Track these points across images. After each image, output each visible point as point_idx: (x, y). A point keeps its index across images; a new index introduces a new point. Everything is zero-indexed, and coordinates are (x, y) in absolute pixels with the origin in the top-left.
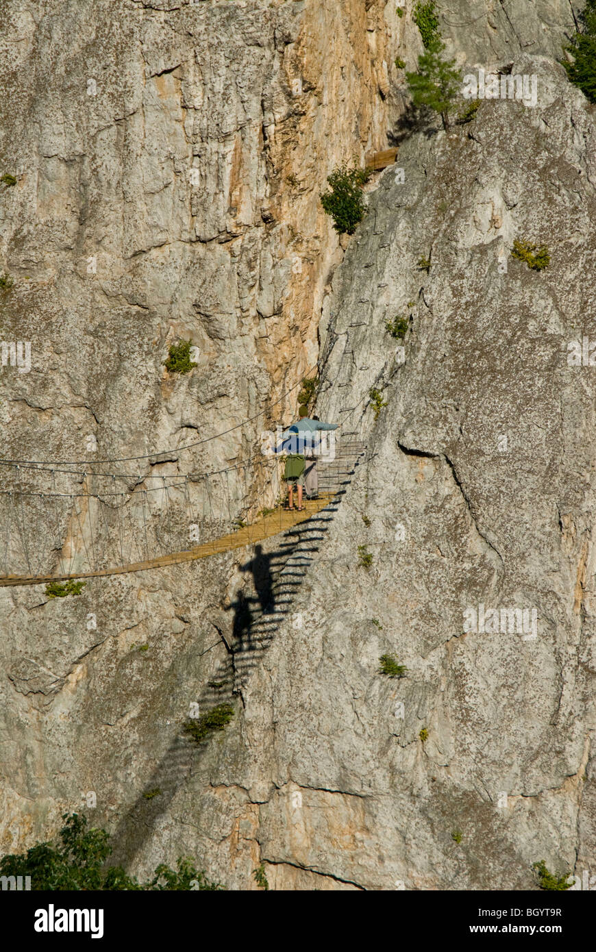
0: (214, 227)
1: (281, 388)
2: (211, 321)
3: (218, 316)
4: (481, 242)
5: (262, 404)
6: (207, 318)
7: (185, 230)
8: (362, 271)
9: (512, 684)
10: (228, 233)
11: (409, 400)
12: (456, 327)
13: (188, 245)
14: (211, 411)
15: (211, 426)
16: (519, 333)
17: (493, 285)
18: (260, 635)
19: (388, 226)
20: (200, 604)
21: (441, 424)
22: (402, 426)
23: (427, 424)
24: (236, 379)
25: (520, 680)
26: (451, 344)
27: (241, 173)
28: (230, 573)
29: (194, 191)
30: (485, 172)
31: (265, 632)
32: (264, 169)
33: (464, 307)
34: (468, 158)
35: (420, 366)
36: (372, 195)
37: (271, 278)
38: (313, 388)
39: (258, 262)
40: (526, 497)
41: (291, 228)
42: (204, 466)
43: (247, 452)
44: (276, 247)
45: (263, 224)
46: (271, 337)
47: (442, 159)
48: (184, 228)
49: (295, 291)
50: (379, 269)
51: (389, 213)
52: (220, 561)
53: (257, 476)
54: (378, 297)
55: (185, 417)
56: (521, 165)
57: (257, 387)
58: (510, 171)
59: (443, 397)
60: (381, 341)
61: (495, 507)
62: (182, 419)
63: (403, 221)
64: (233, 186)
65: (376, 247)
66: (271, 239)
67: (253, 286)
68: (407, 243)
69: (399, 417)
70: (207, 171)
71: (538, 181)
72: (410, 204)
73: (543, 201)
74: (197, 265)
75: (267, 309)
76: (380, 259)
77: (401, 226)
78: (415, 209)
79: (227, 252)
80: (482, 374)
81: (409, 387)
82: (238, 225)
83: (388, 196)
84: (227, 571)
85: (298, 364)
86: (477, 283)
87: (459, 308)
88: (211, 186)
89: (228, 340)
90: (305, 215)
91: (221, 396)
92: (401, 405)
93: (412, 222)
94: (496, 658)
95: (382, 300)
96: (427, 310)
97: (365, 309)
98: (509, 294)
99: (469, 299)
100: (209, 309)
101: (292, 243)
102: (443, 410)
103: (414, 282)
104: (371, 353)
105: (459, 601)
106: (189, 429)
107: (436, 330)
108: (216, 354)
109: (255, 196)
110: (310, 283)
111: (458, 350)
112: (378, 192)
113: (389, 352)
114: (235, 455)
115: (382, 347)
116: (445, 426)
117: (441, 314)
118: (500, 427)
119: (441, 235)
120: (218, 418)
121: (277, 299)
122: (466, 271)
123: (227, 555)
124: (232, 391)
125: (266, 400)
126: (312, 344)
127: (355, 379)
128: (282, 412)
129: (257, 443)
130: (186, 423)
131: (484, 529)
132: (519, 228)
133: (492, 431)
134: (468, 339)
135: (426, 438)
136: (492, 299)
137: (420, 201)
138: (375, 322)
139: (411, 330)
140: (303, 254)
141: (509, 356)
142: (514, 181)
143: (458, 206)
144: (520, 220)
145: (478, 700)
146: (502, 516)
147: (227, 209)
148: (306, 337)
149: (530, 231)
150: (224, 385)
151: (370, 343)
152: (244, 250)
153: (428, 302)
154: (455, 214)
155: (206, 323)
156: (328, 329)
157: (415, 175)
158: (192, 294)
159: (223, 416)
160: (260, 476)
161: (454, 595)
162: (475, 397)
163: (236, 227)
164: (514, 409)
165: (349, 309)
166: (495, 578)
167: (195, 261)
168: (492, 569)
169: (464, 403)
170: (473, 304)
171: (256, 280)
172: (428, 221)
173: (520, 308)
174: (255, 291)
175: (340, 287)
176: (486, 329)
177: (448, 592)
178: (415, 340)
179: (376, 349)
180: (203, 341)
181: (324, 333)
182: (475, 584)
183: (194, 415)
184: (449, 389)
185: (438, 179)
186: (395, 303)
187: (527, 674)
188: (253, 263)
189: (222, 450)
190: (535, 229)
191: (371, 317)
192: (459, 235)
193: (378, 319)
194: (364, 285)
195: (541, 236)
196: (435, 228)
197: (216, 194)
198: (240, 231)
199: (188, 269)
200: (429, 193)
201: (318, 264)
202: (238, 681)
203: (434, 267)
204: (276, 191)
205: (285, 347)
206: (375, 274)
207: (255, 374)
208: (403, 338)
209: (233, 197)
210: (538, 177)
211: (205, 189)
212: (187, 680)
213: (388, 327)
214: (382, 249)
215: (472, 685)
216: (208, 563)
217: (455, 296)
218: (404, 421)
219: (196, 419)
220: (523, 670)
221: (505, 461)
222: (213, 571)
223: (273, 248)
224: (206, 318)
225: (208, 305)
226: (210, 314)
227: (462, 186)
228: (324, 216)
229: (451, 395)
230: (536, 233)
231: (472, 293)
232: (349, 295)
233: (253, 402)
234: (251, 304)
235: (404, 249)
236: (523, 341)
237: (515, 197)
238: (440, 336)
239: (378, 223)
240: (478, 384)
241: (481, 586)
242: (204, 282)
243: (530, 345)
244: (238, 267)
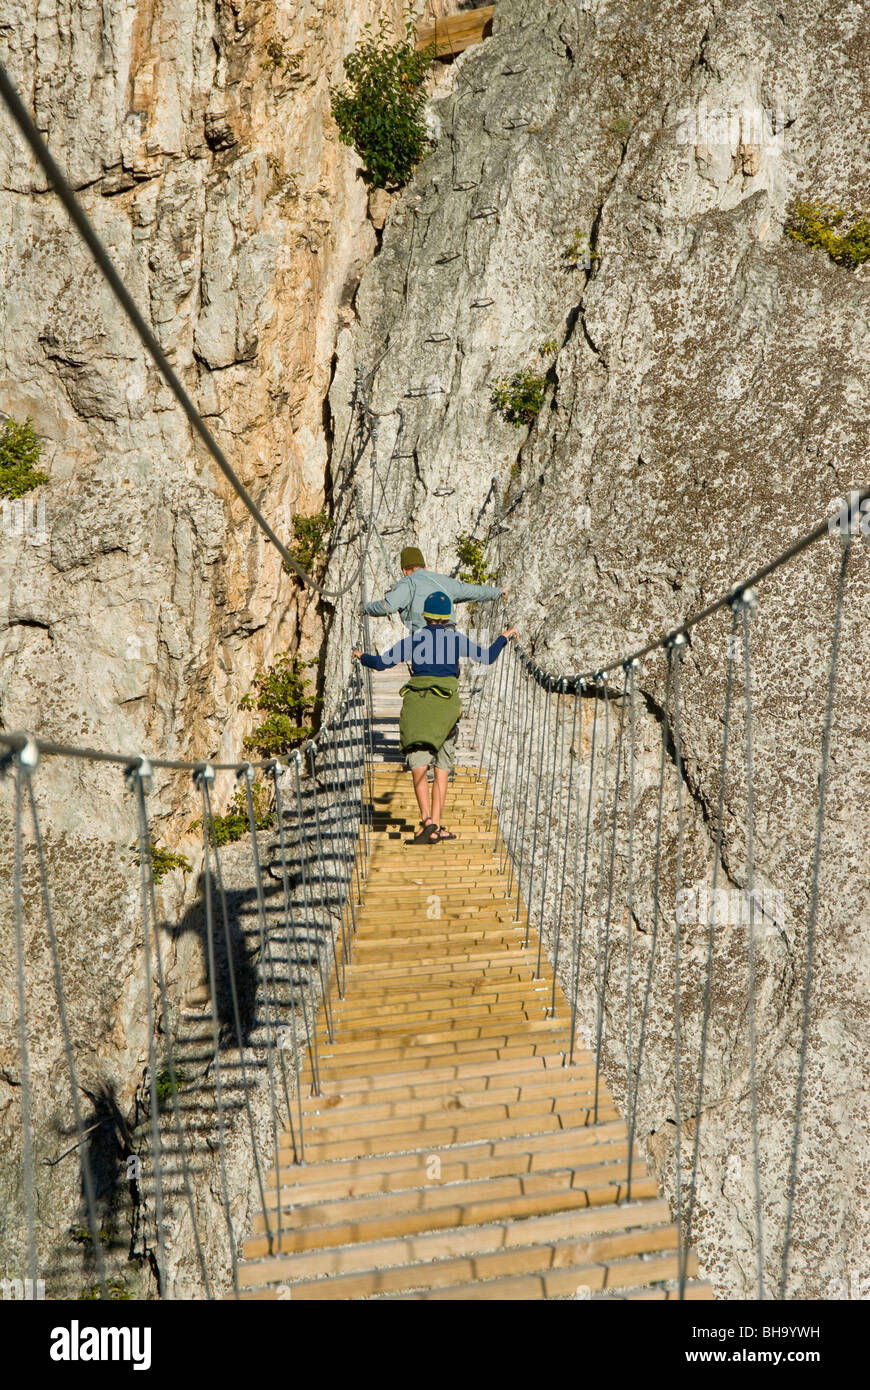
0: (93, 156)
1: (249, 534)
2: (83, 376)
3: (103, 366)
4: (711, 205)
5: (208, 572)
6: (73, 369)
7: (21, 165)
8: (431, 271)
9: (815, 1240)
10: (125, 170)
11: (554, 564)
12: (665, 397)
13: (27, 199)
14: (82, 587)
15: (84, 621)
16: (823, 410)
17: (752, 300)
18: (204, 1117)
19: (489, 169)
20: (52, 1042)
21: (635, 621)
22: (537, 625)
23: (601, 620)
24: (144, 512)
25: (833, 1230)
26: (655, 437)
27: (156, 31)
28: (125, 968)
29: (43, 71)
30: (724, 45)
31: (214, 1109)
32: (211, 23)
33: (682, 352)
34: (675, 18)
35: (578, 488)
36: (442, 108)
37: (230, 278)
38: (318, 539)
39: (198, 239)
40: (849, 793)
41: (274, 163)
42: (64, 716)
43: (171, 683)
44: (242, 205)
45: (206, 153)
46: (226, 416)
47: (611, 20)
48: (18, 159)
49: (283, 311)
50: (472, 267)
51: (487, 142)
52: (102, 939)
53: (191, 740)
54: (471, 331)
55: (20, 601)
56: (802, 32)
57: (195, 531)
58: (781, 45)
59: (639, 557)
60: (481, 430)
61: (773, 816)
62: (12, 605)
63: (527, 158)
64: (139, 62)
65: (461, 217)
66: (230, 185)
67: (185, 296)
68: (536, 209)
69: (531, 605)
70: (76, 24)
71: (846, 66)
72: (539, 122)
73: (858, 112)
74: (51, 246)
75: (219, 350)
76: (474, 245)
77: (522, 167)
78: (553, 132)
79: (124, 215)
80: (738, 504)
81: (553, 535)
82: (151, 152)
83: (483, 107)
84: (120, 964)
85: (285, 481)
86: (711, 298)
87: (670, 354)
88: (85, 59)
89: (123, 422)
90: (302, 139)
91: (108, 550)
92: (535, 577)
93: (548, 159)
94: (774, 1176)
95: (481, 338)
96: (593, 357)
97: (442, 356)
98: (793, 321)
99: (692, 334)
100: (79, 348)
101: (277, 198)
102: (640, 589)
103: (554, 296)
104: (459, 457)
105: (684, 1038)
106: (28, 630)
107: (617, 403)
108: (95, 455)
109: (188, 86)
110: (311, 295)
111: (673, 450)
112: (456, 99)
113: (500, 456)
114: (141, 690)
115: (486, 444)
116: (646, 624)
117: (629, 366)
118: (784, 628)
119: (619, 189)
120: (101, 603)
121: (244, 325)
122: (684, 269)
123: (119, 926)
124: (136, 541)
125: (216, 561)
126: (311, 438)
127: (422, 516)
128: (250, 592)
129: (193, 662)
130: (22, 613)
131: (743, 867)
132: (800, 176)
133: (764, 638)
134: (696, 423)
135: (600, 654)
136: (750, 333)
137: (561, 113)
138: (467, 386)
139: (554, 405)
140: (300, 227)
141: (801, 464)
142: (792, 64)
143: (657, 123)
144: (800, 157)
145: (728, 1276)
146: (789, 837)
147: (123, 114)
148: (301, 420)
149: (828, 183)
150: (117, 526)
151: (457, 434)
152: (163, 209)
153: (597, 340)
154: (653, 141)
155: (70, 382)
156: (352, 404)
157: (542, 60)
158: (37, 313)
159: (114, 599)
160: (198, 739)
161: (670, 1024)
162: (723, 557)
163: (147, 156)
164: (820, 586)
165: (402, 357)
166: (769, 984)
167: (45, 237)
168: (763, 962)
169: (695, 571)
170: (703, 344)
171: (192, 282)
172: (585, 158)
173: (821, 353)
174: (190, 306)
175: (377, 310)
176: (739, 403)
177: (655, 1016)
178: (564, 427)
179: (471, 447)
180: (63, 425)
181: (343, 414)
182: (723, 998)
183: (41, 596)
184: (655, 540)
185: (602, 67)
186: (513, 344)
187: (850, 1217)
188: (187, 243)
189: (108, 677)
190: (839, 179)
191: (458, 374)
192: (666, 186)
193: (473, 379)
194: (438, 302)
195: (852, 194)
196: (602, 173)
197: (97, 78)
198: (154, 165)
199: (27, 256)
200: (583, 96)
201: (326, 254)
202: (145, 1229)
203: (606, 261)
204: (240, 75)
205: (261, 440)
206: (463, 277)
207: (192, 501)
208: (532, 425)
209: (137, 86)
210: (843, 59)
211: (70, 66)
212: (18, 1225)
213: (497, 401)
214: (479, 222)
215: (715, 1240)
216: (72, 945)
217: (660, 326)
218: (543, 613)
219: (48, 604)
220: (841, 1205)
221: (798, 708)
222: (84, 963)
223: (234, 207)
224: (70, 371)
225: (77, 338)
226: (82, 358)
227: (662, 79)
228: (338, 146)
229: (662, 551)
230: (840, 186)
231: (700, 320)
232: (399, 325)
233: (186, 565)
234: (179, 336)
235: (531, 220)
236: (835, 427)
237: (792, 103)
238: (626, 416)
239: (461, 165)
240: (728, 526)
241: (737, 1004)
242: (67, 285)
243: (853, 436)
244: (151, 251)
